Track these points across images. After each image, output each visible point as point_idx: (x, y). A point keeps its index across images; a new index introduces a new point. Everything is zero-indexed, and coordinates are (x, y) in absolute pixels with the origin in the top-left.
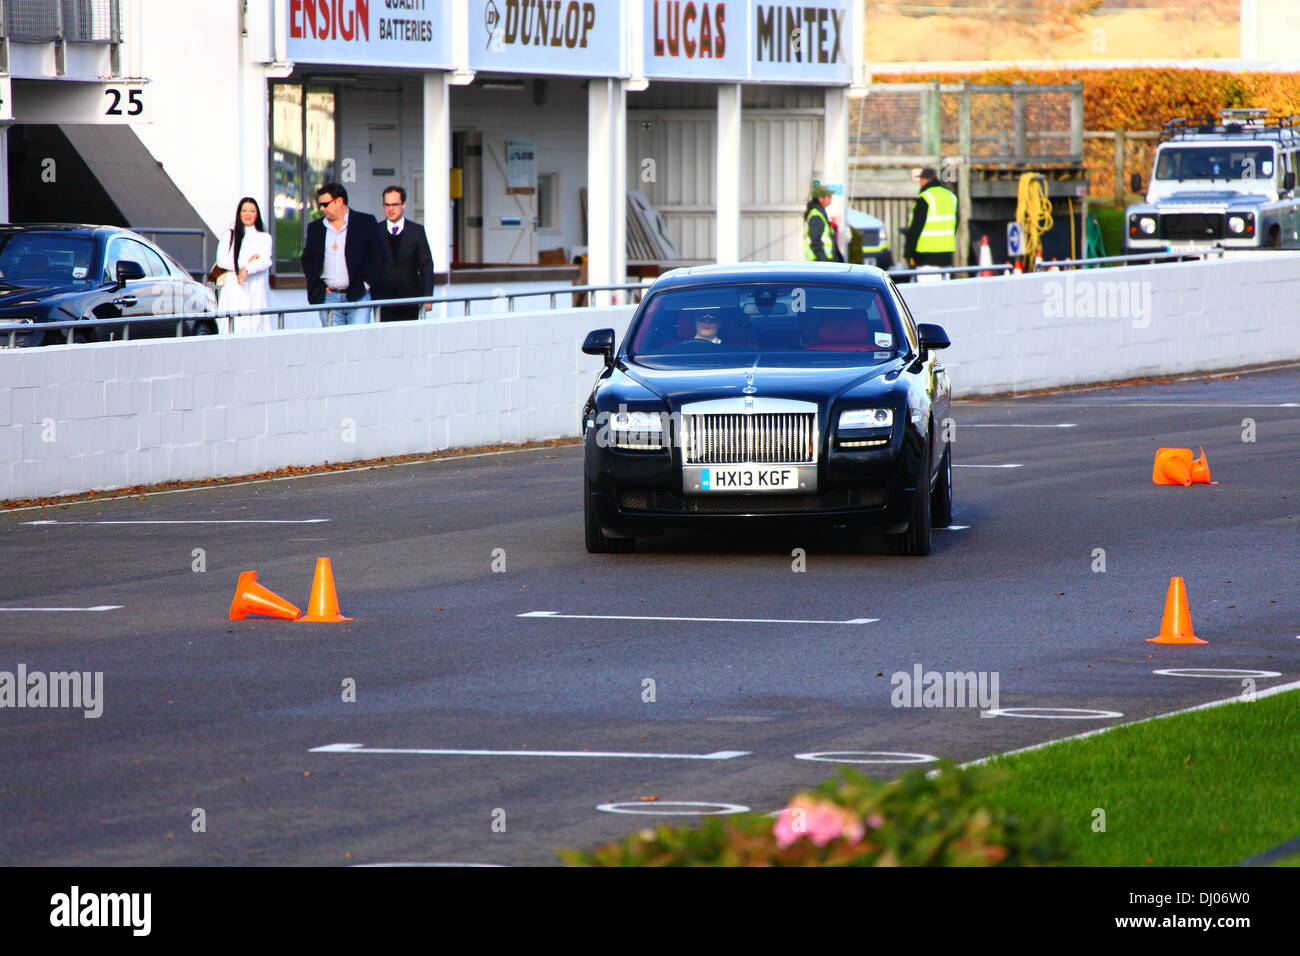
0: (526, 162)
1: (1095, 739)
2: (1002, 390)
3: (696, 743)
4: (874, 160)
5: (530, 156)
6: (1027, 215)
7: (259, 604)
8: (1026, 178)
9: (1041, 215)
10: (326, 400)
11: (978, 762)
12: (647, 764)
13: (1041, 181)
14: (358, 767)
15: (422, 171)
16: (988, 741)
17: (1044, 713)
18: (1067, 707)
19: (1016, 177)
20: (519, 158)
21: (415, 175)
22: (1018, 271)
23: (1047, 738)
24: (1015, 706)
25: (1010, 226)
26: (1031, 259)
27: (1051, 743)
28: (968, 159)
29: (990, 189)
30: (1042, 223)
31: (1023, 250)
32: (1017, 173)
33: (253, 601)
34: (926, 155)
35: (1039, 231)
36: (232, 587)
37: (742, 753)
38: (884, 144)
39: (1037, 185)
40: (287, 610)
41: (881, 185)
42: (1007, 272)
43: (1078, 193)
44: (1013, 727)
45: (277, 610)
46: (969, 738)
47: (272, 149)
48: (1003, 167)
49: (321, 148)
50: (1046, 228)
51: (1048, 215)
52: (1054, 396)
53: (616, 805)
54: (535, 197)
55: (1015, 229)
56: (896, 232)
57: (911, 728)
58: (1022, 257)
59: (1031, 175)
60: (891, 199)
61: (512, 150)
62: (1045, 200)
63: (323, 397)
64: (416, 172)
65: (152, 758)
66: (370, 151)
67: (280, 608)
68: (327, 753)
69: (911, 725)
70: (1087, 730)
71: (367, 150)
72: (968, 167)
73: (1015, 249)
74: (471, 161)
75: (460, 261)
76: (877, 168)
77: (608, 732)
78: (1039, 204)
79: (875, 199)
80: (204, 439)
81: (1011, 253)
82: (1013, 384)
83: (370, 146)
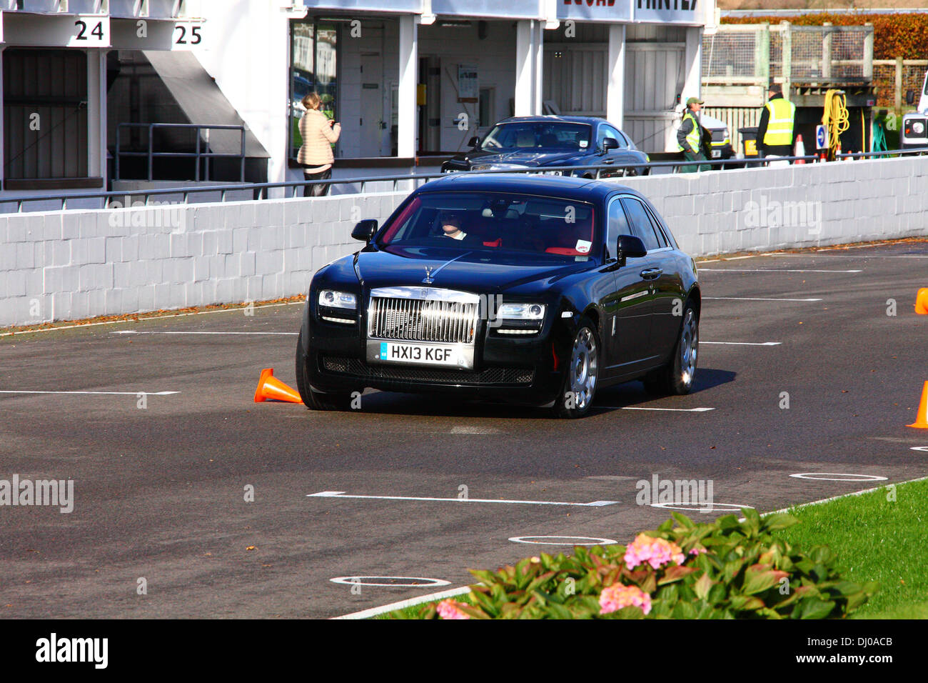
0: (472, 79)
1: (866, 496)
2: (810, 245)
3: (580, 494)
4: (720, 79)
5: (474, 75)
6: (830, 120)
7: (276, 392)
8: (829, 93)
9: (841, 120)
10: (326, 248)
11: (781, 511)
12: (545, 509)
13: (841, 96)
14: (341, 507)
15: (398, 86)
16: (790, 496)
17: (830, 477)
18: (847, 472)
19: (823, 93)
20: (467, 77)
21: (393, 88)
22: (823, 160)
23: (832, 495)
24: (810, 472)
25: (818, 127)
26: (833, 151)
27: (835, 498)
28: (789, 79)
29: (805, 101)
30: (841, 125)
31: (827, 145)
32: (824, 89)
33: (271, 390)
34: (759, 76)
35: (839, 131)
36: (256, 379)
37: (613, 502)
38: (729, 69)
39: (838, 98)
40: (294, 396)
41: (726, 97)
42: (815, 161)
43: (868, 105)
44: (809, 487)
45: (287, 396)
46: (775, 493)
47: (293, 69)
48: (814, 85)
49: (327, 68)
50: (844, 129)
51: (846, 120)
52: (846, 251)
53: (522, 538)
54: (477, 105)
55: (822, 130)
56: (736, 132)
57: (735, 486)
58: (827, 149)
59: (834, 91)
60: (733, 108)
61: (461, 71)
62: (844, 109)
63: (324, 246)
64: (393, 86)
65: (197, 499)
66: (362, 71)
67: (290, 395)
68: (320, 497)
69: (735, 484)
70: (860, 489)
71: (360, 70)
72: (789, 84)
73: (822, 144)
74: (433, 79)
75: (424, 150)
76: (723, 85)
77: (519, 486)
78: (840, 112)
79: (722, 108)
80: (240, 275)
81: (819, 147)
82: (817, 241)
83: (362, 67)
